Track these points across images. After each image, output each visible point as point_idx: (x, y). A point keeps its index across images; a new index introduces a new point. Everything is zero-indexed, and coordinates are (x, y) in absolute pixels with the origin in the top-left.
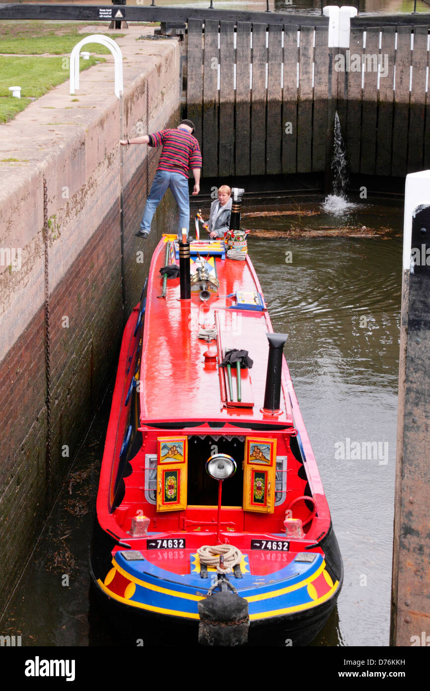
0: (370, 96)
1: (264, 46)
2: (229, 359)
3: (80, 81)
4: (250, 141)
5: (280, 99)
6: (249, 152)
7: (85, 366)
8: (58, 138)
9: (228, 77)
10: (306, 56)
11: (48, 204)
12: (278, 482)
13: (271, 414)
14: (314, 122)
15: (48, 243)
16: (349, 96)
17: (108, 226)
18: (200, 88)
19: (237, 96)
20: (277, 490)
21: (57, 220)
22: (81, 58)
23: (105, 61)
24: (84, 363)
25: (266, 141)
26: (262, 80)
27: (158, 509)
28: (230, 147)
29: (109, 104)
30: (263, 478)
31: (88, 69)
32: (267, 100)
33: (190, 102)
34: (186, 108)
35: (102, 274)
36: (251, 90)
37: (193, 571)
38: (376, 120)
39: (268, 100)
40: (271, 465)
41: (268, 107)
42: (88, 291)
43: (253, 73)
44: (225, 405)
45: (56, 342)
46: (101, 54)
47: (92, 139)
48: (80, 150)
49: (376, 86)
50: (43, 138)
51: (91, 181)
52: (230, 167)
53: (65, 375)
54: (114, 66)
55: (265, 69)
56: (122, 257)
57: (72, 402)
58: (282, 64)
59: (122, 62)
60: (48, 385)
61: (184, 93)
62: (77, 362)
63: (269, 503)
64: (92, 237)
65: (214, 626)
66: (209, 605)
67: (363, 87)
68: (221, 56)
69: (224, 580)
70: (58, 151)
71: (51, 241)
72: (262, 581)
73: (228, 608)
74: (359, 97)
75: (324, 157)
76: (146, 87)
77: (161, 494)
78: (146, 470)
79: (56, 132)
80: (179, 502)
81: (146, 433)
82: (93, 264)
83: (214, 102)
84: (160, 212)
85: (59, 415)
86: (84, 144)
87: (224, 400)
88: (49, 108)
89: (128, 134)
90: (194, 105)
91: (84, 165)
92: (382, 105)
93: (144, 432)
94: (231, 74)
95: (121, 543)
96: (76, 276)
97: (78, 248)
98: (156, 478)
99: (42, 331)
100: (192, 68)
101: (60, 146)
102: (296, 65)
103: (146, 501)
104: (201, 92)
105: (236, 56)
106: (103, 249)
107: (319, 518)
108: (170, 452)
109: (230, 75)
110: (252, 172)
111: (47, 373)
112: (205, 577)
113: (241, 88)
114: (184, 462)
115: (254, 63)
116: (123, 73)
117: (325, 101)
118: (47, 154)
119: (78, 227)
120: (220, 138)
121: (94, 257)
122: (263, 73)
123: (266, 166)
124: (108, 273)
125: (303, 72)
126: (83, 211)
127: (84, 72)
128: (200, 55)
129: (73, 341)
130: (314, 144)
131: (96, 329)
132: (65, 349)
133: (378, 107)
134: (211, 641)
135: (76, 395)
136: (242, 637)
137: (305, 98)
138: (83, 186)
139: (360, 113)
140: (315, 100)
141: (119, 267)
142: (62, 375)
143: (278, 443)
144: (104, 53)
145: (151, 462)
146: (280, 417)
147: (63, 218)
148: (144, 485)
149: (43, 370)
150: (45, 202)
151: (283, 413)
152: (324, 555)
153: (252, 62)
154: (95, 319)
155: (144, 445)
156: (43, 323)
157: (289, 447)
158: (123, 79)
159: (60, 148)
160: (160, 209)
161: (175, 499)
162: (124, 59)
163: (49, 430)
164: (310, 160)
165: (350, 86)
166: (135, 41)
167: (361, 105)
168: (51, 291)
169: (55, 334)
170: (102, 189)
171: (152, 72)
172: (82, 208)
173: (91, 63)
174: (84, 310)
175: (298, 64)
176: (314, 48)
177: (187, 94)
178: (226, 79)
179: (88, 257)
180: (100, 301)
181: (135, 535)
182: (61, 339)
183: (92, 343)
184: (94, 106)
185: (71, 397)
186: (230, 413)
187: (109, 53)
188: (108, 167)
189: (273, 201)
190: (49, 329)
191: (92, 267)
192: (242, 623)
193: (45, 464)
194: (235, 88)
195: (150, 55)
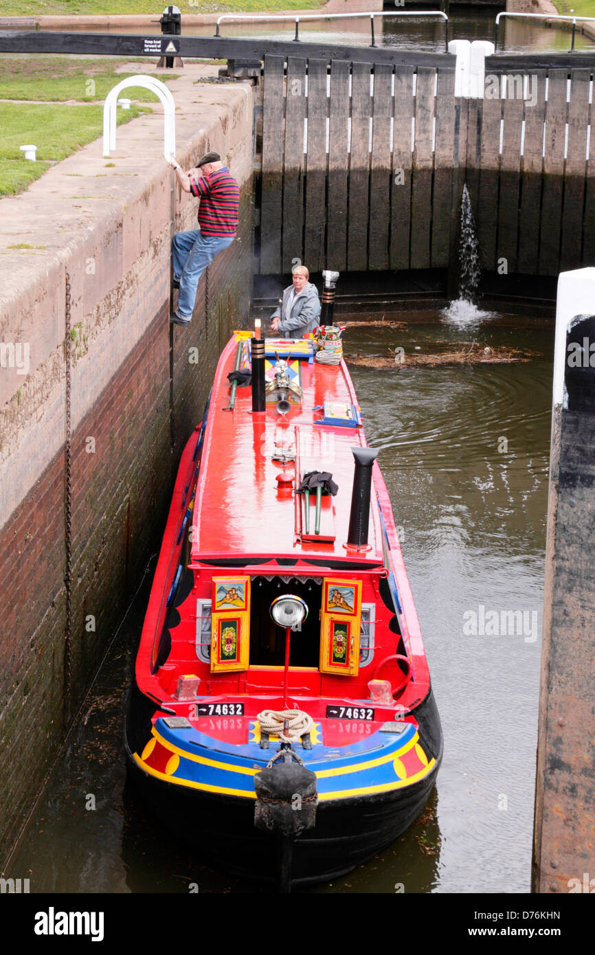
0: (511, 164)
1: (368, 94)
2: (308, 484)
3: (116, 139)
4: (348, 225)
5: (389, 167)
6: (345, 239)
7: (118, 531)
8: (86, 217)
9: (318, 137)
10: (424, 108)
11: (72, 307)
12: (364, 636)
13: (356, 550)
14: (435, 200)
15: (71, 361)
16: (482, 165)
17: (152, 339)
18: (280, 150)
19: (330, 162)
20: (362, 646)
21: (84, 330)
22: (119, 107)
23: (151, 112)
24: (118, 527)
25: (369, 225)
26: (364, 140)
27: (212, 669)
28: (320, 233)
29: (156, 171)
30: (346, 631)
31: (128, 122)
32: (370, 168)
33: (266, 169)
34: (261, 178)
35: (144, 404)
36: (350, 154)
37: (251, 740)
38: (518, 197)
39: (372, 168)
40: (355, 615)
41: (372, 178)
42: (124, 428)
43: (352, 131)
44: (299, 538)
45: (79, 499)
46: (147, 102)
47: (132, 218)
48: (115, 234)
49: (519, 151)
50: (66, 217)
51: (131, 277)
52: (319, 259)
53: (91, 544)
54: (164, 119)
55: (369, 126)
56: (172, 381)
57: (100, 581)
58: (392, 119)
59: (174, 113)
60: (68, 557)
61: (258, 156)
62: (108, 525)
63: (352, 662)
64: (131, 354)
65: (273, 804)
66: (268, 778)
67: (501, 152)
68: (309, 107)
69: (289, 750)
70: (85, 234)
71: (74, 359)
72: (336, 753)
73: (292, 782)
74: (496, 165)
75: (446, 247)
76: (206, 148)
77: (216, 650)
78: (197, 620)
79: (84, 208)
80: (238, 661)
81: (198, 571)
82: (132, 390)
83: (298, 170)
84: (224, 320)
85: (83, 600)
86: (121, 225)
87: (298, 533)
88: (74, 175)
89: (182, 213)
90: (271, 173)
91: (122, 254)
92: (527, 178)
93: (195, 570)
94: (323, 133)
95: (162, 707)
96: (109, 408)
97: (111, 369)
98: (210, 629)
99: (61, 483)
100: (269, 123)
101: (89, 228)
102: (411, 121)
103: (197, 659)
104: (282, 156)
105: (329, 107)
106: (145, 370)
107: (415, 683)
108: (228, 596)
109: (320, 133)
110: (349, 267)
111: (68, 541)
112: (266, 747)
113: (336, 151)
114: (245, 609)
115: (354, 117)
116: (176, 129)
117: (448, 171)
118: (72, 238)
119: (111, 339)
120: (307, 220)
121: (133, 380)
122: (365, 131)
123: (368, 259)
124: (151, 403)
125: (420, 130)
126: (119, 318)
127: (123, 127)
128: (280, 105)
129: (102, 497)
130: (433, 229)
131: (135, 480)
132: (91, 508)
133: (521, 181)
134: (270, 824)
135: (106, 571)
136: (309, 819)
137: (422, 166)
138: (119, 283)
139: (497, 188)
140: (436, 168)
141: (167, 395)
142: (88, 543)
143: (363, 586)
144: (150, 101)
145: (205, 609)
146: (368, 554)
147: (91, 327)
148: (195, 639)
149: (61, 537)
150: (67, 304)
151: (371, 549)
152: (418, 726)
153: (351, 116)
154: (133, 467)
155: (196, 587)
156: (62, 471)
157: (378, 591)
158: (176, 137)
159: (89, 231)
160: (223, 315)
161: (233, 657)
162: (177, 109)
163: (68, 619)
164: (428, 252)
165: (484, 150)
166: (192, 84)
167: (498, 177)
168: (74, 427)
169: (79, 487)
170: (145, 287)
171: (215, 128)
172: (117, 314)
173: (132, 114)
174: (118, 455)
175: (413, 119)
176: (436, 97)
177: (262, 158)
178: (316, 139)
179: (125, 381)
180: (140, 443)
181: (181, 699)
182: (87, 493)
183: (128, 500)
184: (136, 173)
185: (99, 574)
186: (304, 548)
187: (158, 100)
188: (153, 258)
189: (377, 307)
190: (71, 480)
191: (130, 396)
192: (309, 801)
193: (62, 667)
194: (327, 152)
195: (213, 104)
